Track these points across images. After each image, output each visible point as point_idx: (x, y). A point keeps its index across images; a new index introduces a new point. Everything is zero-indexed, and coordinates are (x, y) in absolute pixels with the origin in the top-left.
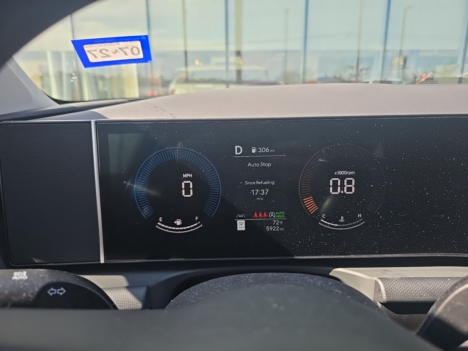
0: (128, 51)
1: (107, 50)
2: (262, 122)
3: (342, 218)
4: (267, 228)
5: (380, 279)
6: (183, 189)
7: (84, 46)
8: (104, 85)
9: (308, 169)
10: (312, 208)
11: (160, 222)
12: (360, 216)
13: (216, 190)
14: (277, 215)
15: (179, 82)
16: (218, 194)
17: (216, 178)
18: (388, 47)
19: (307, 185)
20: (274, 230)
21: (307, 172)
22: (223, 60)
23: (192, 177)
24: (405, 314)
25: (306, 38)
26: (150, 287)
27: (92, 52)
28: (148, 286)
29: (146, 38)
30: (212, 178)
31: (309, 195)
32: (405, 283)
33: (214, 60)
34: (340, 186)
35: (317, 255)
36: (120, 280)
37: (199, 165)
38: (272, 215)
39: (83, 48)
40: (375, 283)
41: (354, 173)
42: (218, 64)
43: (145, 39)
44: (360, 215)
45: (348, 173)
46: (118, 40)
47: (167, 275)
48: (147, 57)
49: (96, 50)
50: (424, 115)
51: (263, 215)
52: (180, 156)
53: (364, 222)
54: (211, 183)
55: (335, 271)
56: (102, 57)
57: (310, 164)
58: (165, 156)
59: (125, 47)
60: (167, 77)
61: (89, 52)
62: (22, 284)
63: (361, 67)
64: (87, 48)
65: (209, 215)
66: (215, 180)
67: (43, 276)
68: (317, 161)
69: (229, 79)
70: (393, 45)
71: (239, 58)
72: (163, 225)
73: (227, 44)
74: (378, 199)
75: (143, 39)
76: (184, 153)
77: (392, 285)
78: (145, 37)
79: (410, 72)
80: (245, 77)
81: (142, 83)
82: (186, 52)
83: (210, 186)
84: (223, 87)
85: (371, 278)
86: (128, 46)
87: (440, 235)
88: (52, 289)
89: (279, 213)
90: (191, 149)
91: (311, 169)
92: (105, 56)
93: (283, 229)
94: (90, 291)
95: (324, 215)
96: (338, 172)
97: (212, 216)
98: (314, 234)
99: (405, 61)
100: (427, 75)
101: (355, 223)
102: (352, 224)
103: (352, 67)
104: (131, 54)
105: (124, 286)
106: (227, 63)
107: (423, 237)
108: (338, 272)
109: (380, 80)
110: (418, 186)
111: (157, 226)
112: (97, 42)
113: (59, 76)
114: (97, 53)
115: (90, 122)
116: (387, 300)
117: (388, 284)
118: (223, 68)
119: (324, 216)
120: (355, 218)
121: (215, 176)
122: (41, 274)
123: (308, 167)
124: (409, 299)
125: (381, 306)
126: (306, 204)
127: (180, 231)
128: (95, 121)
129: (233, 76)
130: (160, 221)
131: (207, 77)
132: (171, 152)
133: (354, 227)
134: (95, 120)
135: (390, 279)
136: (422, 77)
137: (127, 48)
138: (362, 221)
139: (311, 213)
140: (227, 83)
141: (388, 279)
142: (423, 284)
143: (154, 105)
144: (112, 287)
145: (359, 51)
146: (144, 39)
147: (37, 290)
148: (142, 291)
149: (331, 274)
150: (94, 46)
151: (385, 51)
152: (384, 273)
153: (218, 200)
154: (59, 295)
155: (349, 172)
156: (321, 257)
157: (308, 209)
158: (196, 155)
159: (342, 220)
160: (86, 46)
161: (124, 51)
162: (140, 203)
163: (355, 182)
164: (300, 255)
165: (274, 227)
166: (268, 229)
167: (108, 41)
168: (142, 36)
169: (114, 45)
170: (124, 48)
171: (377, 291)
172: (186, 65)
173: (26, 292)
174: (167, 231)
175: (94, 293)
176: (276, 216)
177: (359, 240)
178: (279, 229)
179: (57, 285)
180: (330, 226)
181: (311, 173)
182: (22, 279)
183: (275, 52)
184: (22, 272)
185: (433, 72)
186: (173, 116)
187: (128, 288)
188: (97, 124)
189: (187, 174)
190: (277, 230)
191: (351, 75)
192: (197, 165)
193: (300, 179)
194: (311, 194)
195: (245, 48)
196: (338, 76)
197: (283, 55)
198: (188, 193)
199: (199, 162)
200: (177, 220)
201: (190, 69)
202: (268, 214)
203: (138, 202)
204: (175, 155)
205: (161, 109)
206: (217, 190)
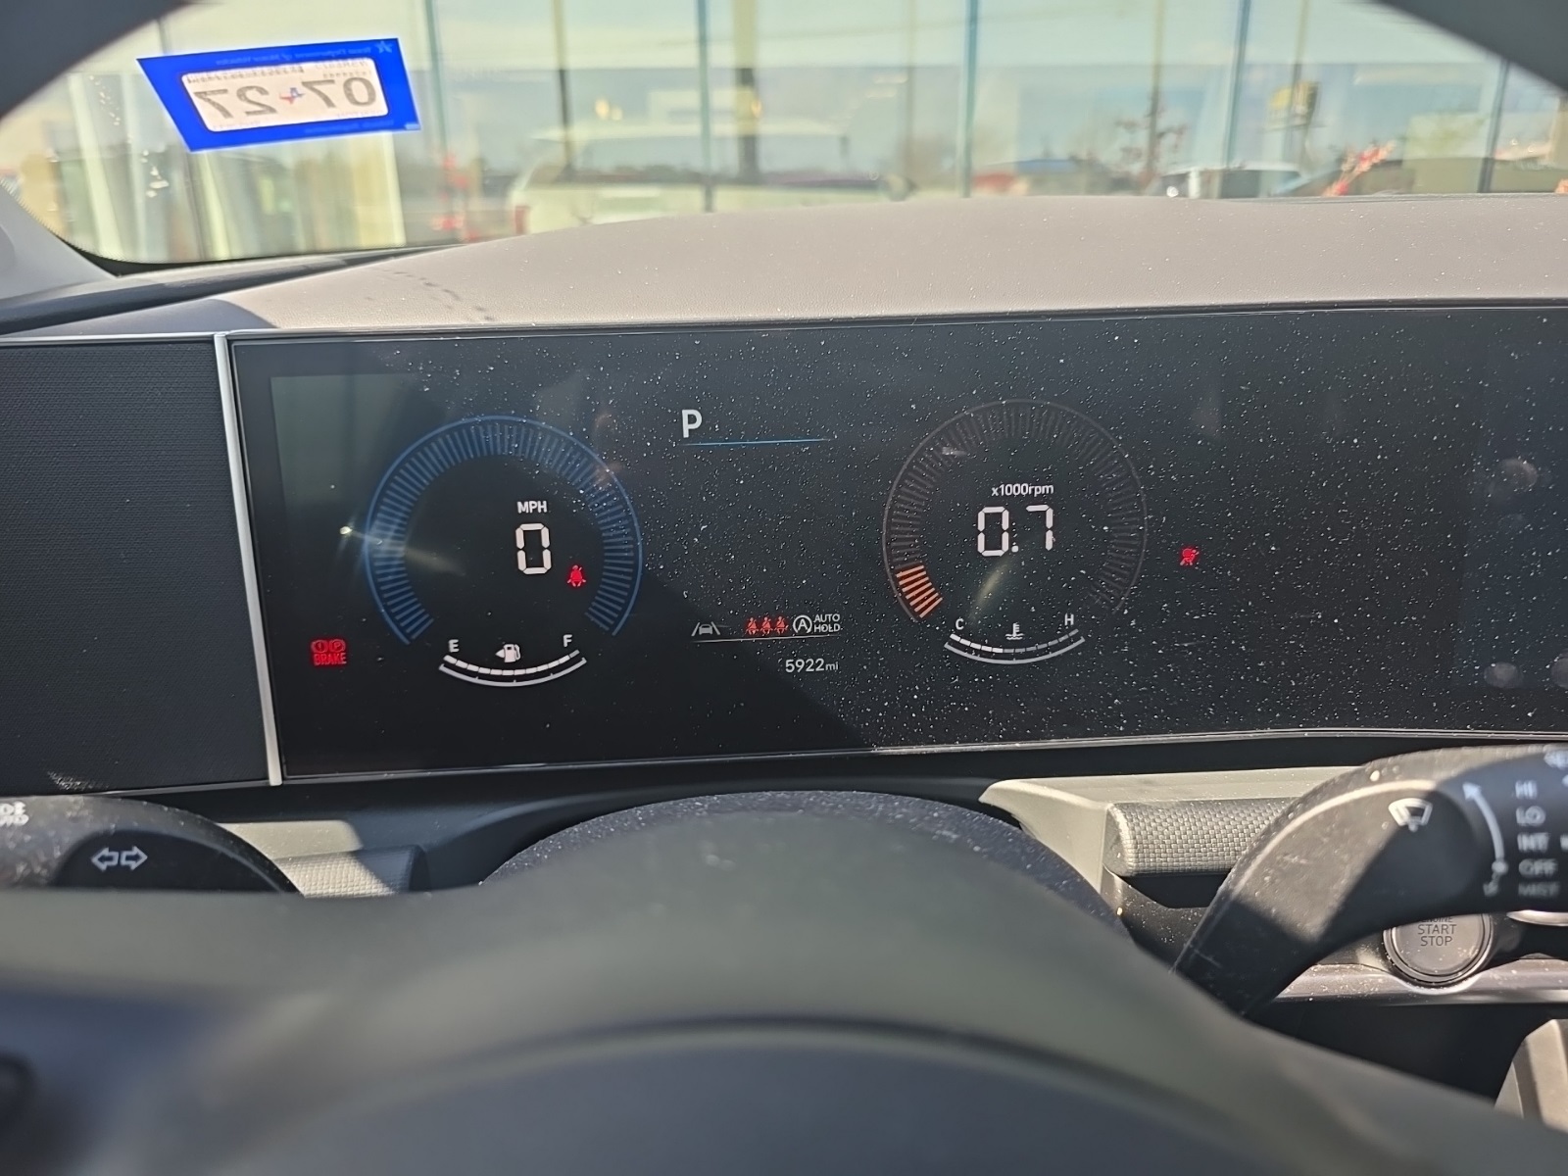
0: (335, 92)
1: (262, 91)
2: (765, 332)
3: (1016, 627)
4: (787, 665)
5: (1121, 806)
6: (520, 549)
7: (185, 79)
8: (280, 195)
9: (911, 479)
10: (924, 600)
11: (453, 655)
12: (1069, 622)
13: (624, 551)
14: (818, 624)
15: (540, 180)
16: (631, 562)
17: (623, 514)
18: (1253, 53)
19: (909, 529)
20: (808, 670)
21: (908, 491)
22: (690, 99)
23: (545, 510)
24: (1191, 907)
25: (973, 19)
26: (425, 850)
27: (212, 98)
28: (418, 847)
29: (392, 48)
30: (611, 514)
31: (913, 560)
32: (1193, 817)
33: (664, 99)
34: (1007, 531)
35: (939, 742)
36: (337, 832)
37: (568, 474)
38: (803, 624)
39: (182, 84)
40: (1107, 819)
41: (1050, 489)
42: (678, 114)
43: (388, 49)
44: (1070, 620)
45: (1033, 490)
46: (298, 56)
47: (480, 816)
48: (400, 113)
49: (225, 91)
50: (1266, 304)
51: (773, 624)
52: (506, 447)
53: (1082, 640)
54: (609, 530)
55: (997, 790)
56: (248, 113)
57: (917, 463)
58: (457, 448)
59: (322, 78)
60: (502, 160)
61: (201, 97)
62: (13, 839)
63: (1163, 123)
64: (192, 84)
65: (607, 629)
66: (620, 519)
67: (75, 814)
68: (936, 453)
69: (715, 166)
70: (1270, 49)
71: (748, 92)
72: (461, 664)
73: (703, 40)
74: (1125, 569)
75: (381, 50)
76: (518, 436)
77: (1153, 824)
78: (391, 45)
79: (1327, 136)
80: (770, 161)
81: (412, 182)
82: (562, 74)
83: (605, 538)
84: (694, 196)
85: (1098, 806)
86: (331, 75)
87: (1310, 675)
88: (105, 852)
89: (824, 619)
90: (541, 422)
91: (921, 480)
92: (258, 108)
93: (835, 667)
94: (223, 855)
95: (962, 620)
96: (1002, 486)
97: (614, 634)
98: (930, 679)
99: (1313, 99)
100: (1376, 153)
101: (1055, 642)
102: (1045, 646)
103: (1131, 126)
104: (346, 102)
105: (345, 850)
106: (705, 111)
107: (1261, 680)
108: (1005, 792)
109: (1224, 167)
110: (1247, 525)
111: (442, 668)
112: (225, 62)
113: (119, 159)
114: (229, 101)
115: (210, 341)
116: (1138, 866)
117: (1143, 821)
118: (694, 128)
119: (961, 624)
120: (1054, 628)
121: (621, 506)
122: (70, 809)
123: (910, 474)
124: (1201, 863)
125: (1123, 885)
126: (905, 590)
127: (517, 681)
128: (226, 336)
129: (729, 158)
130: (452, 650)
131: (639, 160)
132: (477, 430)
133: (1051, 655)
134: (227, 333)
135: (1150, 807)
136: (1361, 158)
137: (332, 82)
138: (1076, 638)
139: (922, 616)
140: (706, 181)
141: (1145, 806)
142: (1245, 819)
143: (423, 279)
144: (306, 854)
145: (1158, 69)
146: (385, 52)
147: (58, 854)
148: (401, 863)
149: (984, 798)
150: (218, 78)
151: (1240, 65)
152: (1142, 791)
153: (632, 583)
154: (127, 867)
155: (1036, 488)
156: (952, 748)
157: (912, 603)
158: (556, 440)
159: (1015, 635)
160: (192, 76)
161: (320, 93)
162: (386, 596)
163: (1054, 518)
164: (887, 744)
165: (810, 662)
166: (790, 668)
167: (265, 58)
168: (379, 41)
169: (285, 72)
170: (319, 82)
171: (1110, 844)
172: (566, 119)
173: (25, 860)
174: (476, 680)
175: (234, 861)
176: (815, 628)
177: (1066, 694)
178: (823, 667)
179: (120, 840)
180: (978, 652)
181: (918, 491)
182: (12, 825)
183: (872, 70)
184: (11, 804)
185: (1403, 139)
186: (483, 314)
187: (356, 855)
188: (233, 345)
189: (531, 502)
190: (818, 669)
191: (1127, 150)
192: (561, 471)
193: (886, 512)
194: (919, 559)
195: (769, 57)
196: (1083, 155)
197: (901, 79)
198: (535, 560)
199: (567, 464)
200: (506, 646)
201: (581, 132)
202: (789, 623)
203: (380, 593)
204: (491, 443)
205: (447, 291)
206: (628, 551)
